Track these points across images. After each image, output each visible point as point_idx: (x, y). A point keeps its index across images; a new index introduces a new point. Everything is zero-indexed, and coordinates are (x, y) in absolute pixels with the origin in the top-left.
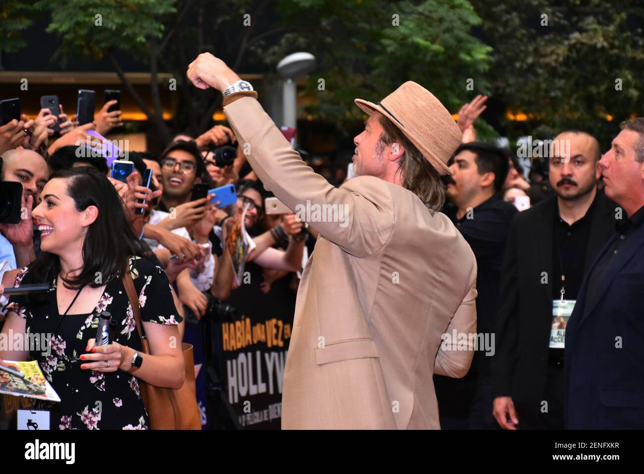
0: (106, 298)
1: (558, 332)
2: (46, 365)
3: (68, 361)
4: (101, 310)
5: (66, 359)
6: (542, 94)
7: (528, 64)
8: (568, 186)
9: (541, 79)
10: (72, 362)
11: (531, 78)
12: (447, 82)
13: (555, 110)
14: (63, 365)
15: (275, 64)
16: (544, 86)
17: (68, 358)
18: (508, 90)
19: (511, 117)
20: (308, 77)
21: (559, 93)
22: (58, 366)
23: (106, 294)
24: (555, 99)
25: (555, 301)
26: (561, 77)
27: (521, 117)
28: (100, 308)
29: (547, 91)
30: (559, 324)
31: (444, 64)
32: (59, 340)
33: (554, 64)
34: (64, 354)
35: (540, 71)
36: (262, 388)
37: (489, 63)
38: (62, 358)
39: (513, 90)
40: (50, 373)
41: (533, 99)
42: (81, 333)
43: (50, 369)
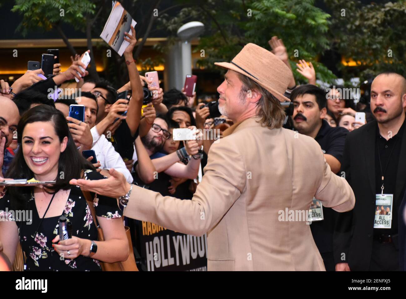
0: (70, 203)
1: (380, 216)
2: (33, 255)
3: (49, 251)
4: (68, 212)
5: (48, 249)
6: (367, 46)
7: (355, 26)
8: (380, 113)
9: (366, 36)
10: (52, 251)
11: (359, 35)
12: (298, 40)
13: (376, 58)
14: (45, 254)
15: (176, 30)
16: (367, 41)
17: (49, 248)
18: (342, 45)
19: (345, 64)
20: (199, 38)
21: (379, 46)
22: (42, 255)
23: (70, 200)
24: (375, 50)
25: (377, 195)
26: (380, 35)
27: (352, 64)
28: (67, 211)
29: (370, 45)
30: (381, 211)
31: (296, 27)
32: (41, 236)
33: (374, 25)
34: (46, 246)
35: (365, 31)
36: (171, 261)
37: (328, 26)
38: (44, 249)
39: (346, 44)
40: (37, 260)
41: (360, 50)
42: (57, 230)
43: (36, 257)
